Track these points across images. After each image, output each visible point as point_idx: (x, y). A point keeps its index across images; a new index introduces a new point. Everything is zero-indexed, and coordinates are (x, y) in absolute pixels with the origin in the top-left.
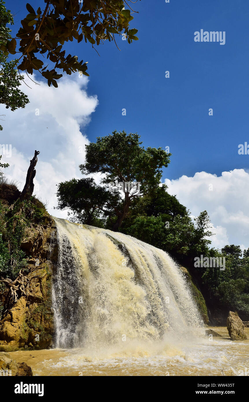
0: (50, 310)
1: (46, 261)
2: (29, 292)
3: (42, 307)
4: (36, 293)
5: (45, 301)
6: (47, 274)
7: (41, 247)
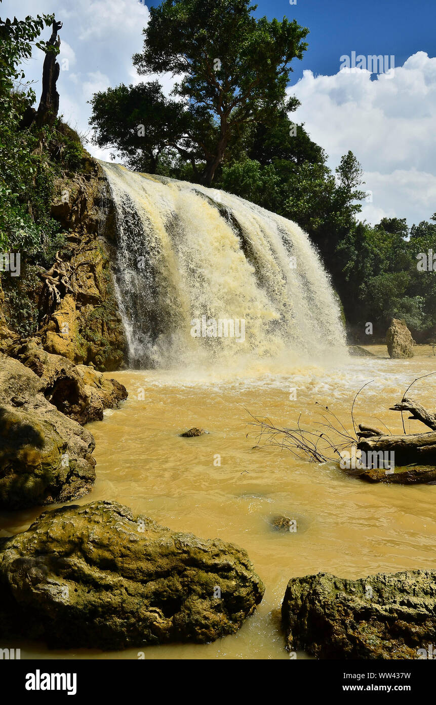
0: (115, 315)
1: (97, 239)
2: (77, 287)
3: (101, 310)
4: (88, 288)
5: (105, 301)
6: (102, 258)
7: (86, 213)
